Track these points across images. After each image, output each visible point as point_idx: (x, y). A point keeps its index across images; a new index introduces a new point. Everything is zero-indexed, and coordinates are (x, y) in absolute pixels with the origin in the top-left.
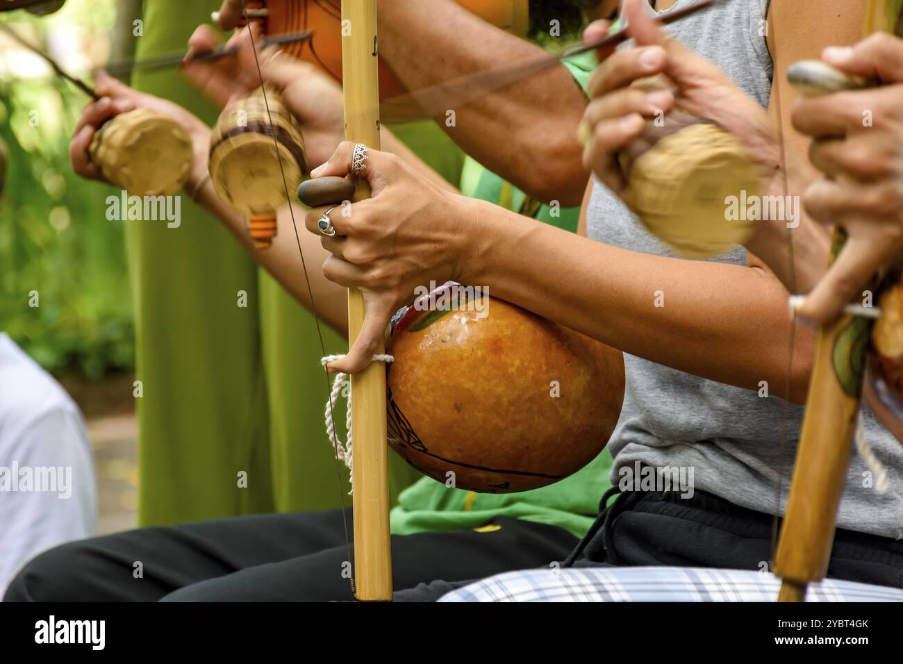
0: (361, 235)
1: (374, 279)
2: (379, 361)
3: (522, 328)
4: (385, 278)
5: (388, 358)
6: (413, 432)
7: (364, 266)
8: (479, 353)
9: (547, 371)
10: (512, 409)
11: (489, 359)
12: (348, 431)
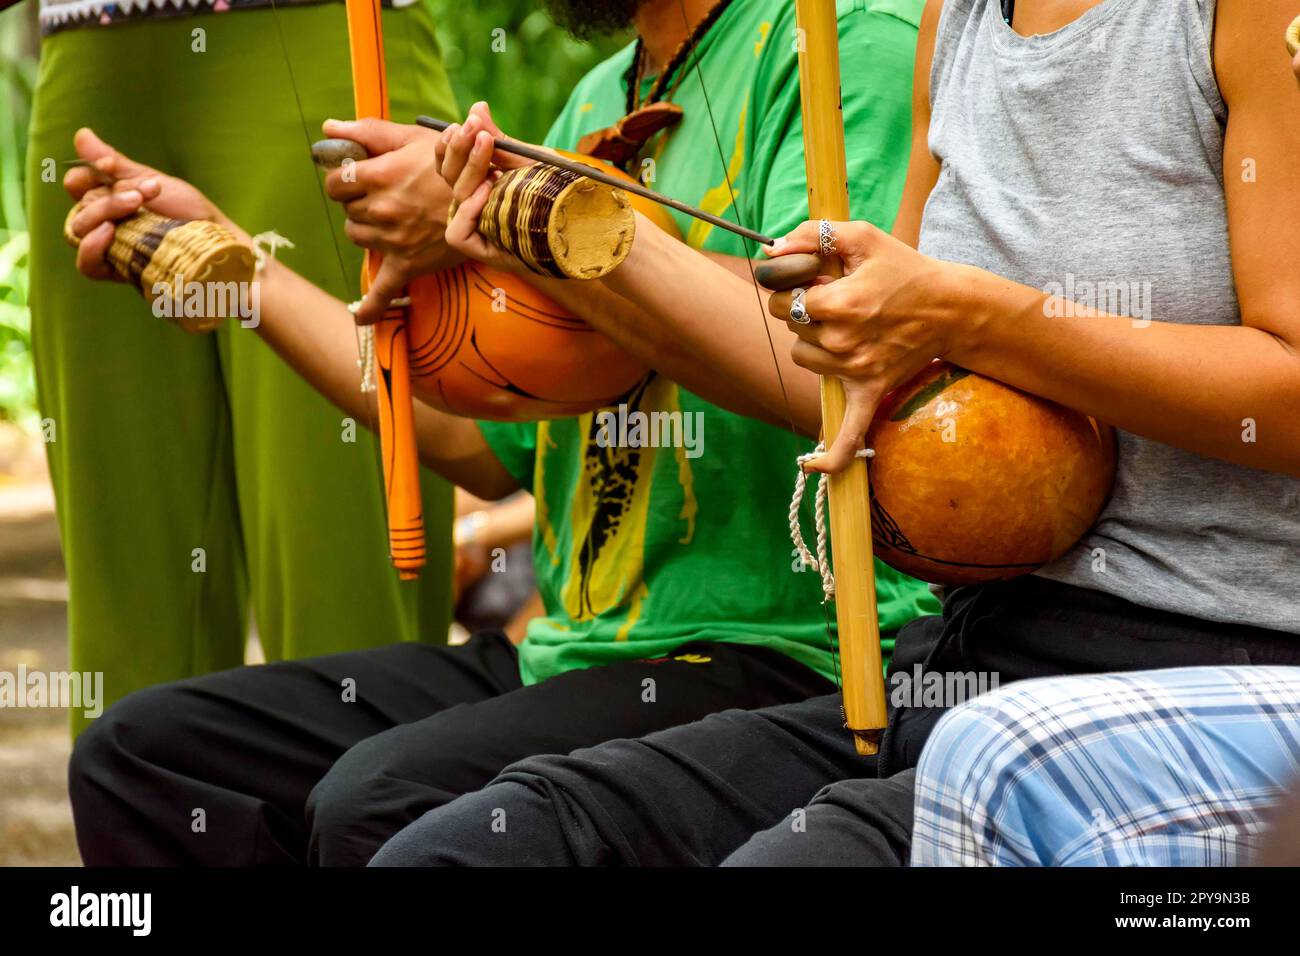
0: (839, 321)
1: (858, 368)
2: (862, 458)
3: (1017, 406)
4: (870, 365)
5: (869, 452)
6: (899, 533)
7: (846, 354)
8: (975, 441)
9: (1047, 453)
10: (1013, 499)
11: (986, 448)
12: (818, 534)
